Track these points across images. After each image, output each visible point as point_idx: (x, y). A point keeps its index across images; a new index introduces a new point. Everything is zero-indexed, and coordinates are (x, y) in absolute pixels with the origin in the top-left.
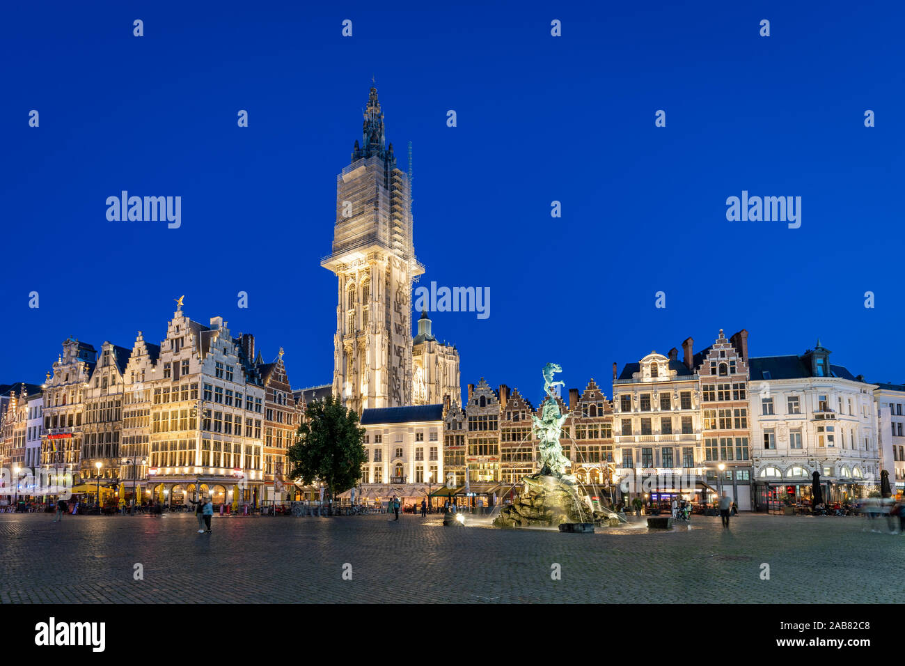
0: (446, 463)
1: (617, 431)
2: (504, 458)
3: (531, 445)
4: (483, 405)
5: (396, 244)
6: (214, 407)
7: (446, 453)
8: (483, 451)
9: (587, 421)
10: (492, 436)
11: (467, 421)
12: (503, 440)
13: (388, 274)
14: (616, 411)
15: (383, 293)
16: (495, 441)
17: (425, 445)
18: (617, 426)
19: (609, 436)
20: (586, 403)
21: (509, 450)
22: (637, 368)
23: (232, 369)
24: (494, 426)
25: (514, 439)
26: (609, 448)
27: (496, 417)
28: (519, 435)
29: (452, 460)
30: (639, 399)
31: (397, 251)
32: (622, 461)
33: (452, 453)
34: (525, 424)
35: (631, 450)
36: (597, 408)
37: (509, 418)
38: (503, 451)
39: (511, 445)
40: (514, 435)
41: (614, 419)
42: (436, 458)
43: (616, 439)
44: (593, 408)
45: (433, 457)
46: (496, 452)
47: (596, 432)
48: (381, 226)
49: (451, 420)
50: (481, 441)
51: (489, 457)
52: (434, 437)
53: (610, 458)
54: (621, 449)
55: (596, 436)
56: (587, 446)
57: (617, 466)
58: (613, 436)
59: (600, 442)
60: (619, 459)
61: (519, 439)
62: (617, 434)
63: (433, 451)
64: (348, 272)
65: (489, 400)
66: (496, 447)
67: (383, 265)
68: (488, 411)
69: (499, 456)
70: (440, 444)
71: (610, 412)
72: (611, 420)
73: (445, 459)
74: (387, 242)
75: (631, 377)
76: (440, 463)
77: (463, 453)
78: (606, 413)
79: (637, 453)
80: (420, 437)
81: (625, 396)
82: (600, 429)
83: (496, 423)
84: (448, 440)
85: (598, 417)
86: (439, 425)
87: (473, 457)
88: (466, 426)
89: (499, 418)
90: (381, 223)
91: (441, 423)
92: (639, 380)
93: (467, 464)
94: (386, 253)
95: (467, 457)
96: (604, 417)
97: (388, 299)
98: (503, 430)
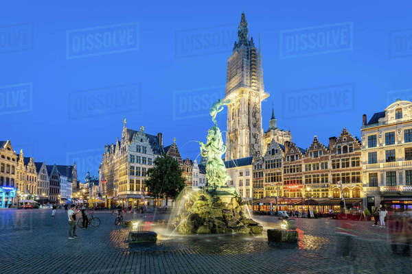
0: (254, 187)
1: (364, 161)
2: (285, 183)
3: (301, 174)
4: (273, 154)
5: (253, 84)
6: (136, 165)
7: (254, 182)
8: (273, 180)
9: (340, 157)
10: (278, 171)
11: (265, 164)
12: (285, 173)
13: (249, 100)
14: (364, 147)
15: (246, 110)
16: (280, 173)
17: (244, 178)
18: (364, 158)
19: (358, 165)
20: (340, 144)
21: (288, 179)
22: (383, 115)
23: (146, 148)
24: (279, 165)
25: (291, 172)
26: (358, 173)
27: (280, 160)
28: (294, 169)
29: (257, 185)
30: (384, 136)
31: (253, 88)
32: (368, 182)
33: (257, 182)
34: (297, 162)
35: (377, 174)
36: (348, 147)
37: (288, 160)
38: (285, 179)
39: (289, 175)
40: (291, 169)
41: (362, 153)
42: (249, 185)
43: (363, 167)
44: (345, 148)
45: (248, 184)
46: (281, 180)
47: (348, 164)
48: (245, 78)
49: (256, 164)
50: (272, 174)
51: (276, 183)
52: (248, 174)
53: (358, 180)
54: (368, 174)
55: (348, 166)
56: (340, 173)
57: (364, 186)
58: (361, 165)
59: (350, 170)
60: (365, 180)
61: (294, 172)
62: (364, 163)
63: (248, 180)
64: (231, 103)
65: (277, 150)
66: (281, 177)
67: (246, 96)
68: (276, 156)
69: (282, 182)
70: (251, 177)
71: (359, 149)
72: (360, 154)
73: (254, 185)
74: (249, 84)
75: (378, 122)
76: (251, 187)
77: (262, 181)
78: (355, 149)
79: (382, 176)
80: (241, 174)
81: (372, 136)
82: (350, 161)
83: (281, 163)
84: (255, 174)
85: (348, 153)
86: (250, 167)
87: (268, 183)
88: (264, 167)
89: (282, 160)
90: (245, 76)
91: (251, 166)
92: (384, 123)
93: (265, 187)
94: (248, 90)
95: (264, 183)
96: (354, 153)
97: (249, 112)
98: (285, 167)
